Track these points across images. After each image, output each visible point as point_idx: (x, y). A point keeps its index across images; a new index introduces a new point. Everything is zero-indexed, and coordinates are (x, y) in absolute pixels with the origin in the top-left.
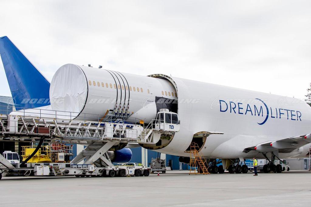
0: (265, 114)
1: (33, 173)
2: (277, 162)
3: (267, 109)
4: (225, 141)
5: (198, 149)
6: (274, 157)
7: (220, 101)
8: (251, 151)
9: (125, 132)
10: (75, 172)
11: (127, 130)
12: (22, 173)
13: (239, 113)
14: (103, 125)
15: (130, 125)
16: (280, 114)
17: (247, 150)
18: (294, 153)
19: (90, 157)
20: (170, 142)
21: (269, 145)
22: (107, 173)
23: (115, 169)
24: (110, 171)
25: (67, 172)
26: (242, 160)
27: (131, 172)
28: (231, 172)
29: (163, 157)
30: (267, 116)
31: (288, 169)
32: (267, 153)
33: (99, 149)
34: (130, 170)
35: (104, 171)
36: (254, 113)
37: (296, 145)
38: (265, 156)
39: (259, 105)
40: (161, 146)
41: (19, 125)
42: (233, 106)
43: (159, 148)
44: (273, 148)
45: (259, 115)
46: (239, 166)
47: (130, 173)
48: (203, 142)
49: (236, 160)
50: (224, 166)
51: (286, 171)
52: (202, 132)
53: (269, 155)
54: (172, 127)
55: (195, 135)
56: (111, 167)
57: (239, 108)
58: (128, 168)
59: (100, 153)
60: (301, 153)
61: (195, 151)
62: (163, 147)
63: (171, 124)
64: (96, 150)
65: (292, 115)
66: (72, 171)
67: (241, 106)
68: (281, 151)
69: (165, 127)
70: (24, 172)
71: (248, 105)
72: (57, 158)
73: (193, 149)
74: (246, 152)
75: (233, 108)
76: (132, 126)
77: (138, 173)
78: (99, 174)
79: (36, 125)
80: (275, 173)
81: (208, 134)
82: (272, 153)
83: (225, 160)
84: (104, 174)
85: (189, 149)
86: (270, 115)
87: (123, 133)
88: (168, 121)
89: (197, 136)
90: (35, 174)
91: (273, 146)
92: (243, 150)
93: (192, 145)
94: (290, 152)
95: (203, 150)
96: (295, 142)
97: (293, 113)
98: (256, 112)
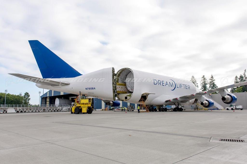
0: (174, 86)
2: (180, 107)
3: (175, 84)
4: (156, 97)
5: (144, 101)
6: (178, 105)
13: (163, 85)
16: (181, 86)
17: (167, 101)
18: (187, 103)
21: (176, 99)
26: (164, 106)
28: (160, 111)
29: (129, 104)
30: (175, 87)
32: (175, 102)
36: (169, 86)
38: (175, 104)
39: (171, 82)
40: (127, 100)
42: (160, 82)
43: (126, 100)
44: (178, 100)
45: (172, 86)
46: (163, 108)
48: (146, 98)
49: (162, 106)
50: (157, 108)
51: (184, 110)
52: (145, 93)
53: (176, 104)
55: (142, 94)
57: (163, 83)
60: (190, 103)
61: (143, 102)
62: (128, 100)
67: (163, 82)
68: (182, 102)
71: (167, 82)
73: (142, 101)
80: (179, 111)
81: (149, 94)
82: (178, 102)
83: (157, 105)
85: (140, 101)
86: (176, 87)
89: (143, 95)
91: (178, 99)
92: (165, 101)
93: (141, 99)
94: (186, 102)
95: (146, 101)
96: (188, 98)
97: (186, 86)
98: (170, 85)
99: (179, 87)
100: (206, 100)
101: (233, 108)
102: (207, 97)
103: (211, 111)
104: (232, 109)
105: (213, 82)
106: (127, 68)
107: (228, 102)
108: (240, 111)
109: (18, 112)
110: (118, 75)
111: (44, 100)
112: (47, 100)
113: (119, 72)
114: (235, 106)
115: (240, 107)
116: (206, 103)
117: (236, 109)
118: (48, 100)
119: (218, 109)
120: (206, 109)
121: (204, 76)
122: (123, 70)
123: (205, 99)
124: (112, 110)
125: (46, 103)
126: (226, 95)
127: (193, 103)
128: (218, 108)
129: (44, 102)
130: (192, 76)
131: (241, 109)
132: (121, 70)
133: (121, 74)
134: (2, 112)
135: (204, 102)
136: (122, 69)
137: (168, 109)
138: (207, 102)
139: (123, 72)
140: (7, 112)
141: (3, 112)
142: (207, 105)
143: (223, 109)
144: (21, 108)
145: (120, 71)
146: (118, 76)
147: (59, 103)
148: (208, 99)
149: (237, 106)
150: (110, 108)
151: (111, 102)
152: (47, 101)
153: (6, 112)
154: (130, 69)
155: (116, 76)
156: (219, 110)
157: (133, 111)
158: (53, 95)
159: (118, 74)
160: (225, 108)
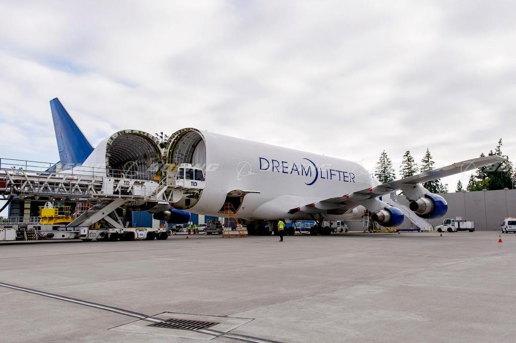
0: (314, 175)
2: (326, 224)
3: (317, 169)
4: (267, 202)
5: (234, 210)
6: (321, 220)
7: (260, 158)
9: (132, 188)
11: (135, 187)
13: (283, 172)
15: (140, 181)
16: (331, 174)
17: (293, 211)
18: (348, 214)
20: (198, 201)
21: (311, 206)
22: (109, 236)
23: (119, 232)
24: (112, 234)
25: (51, 235)
26: (287, 221)
27: (141, 235)
30: (317, 177)
31: (346, 231)
32: (315, 214)
33: (103, 208)
36: (301, 173)
37: (344, 206)
38: (313, 218)
39: (307, 164)
40: (191, 205)
42: (276, 164)
43: (188, 208)
44: (317, 208)
45: (307, 175)
47: (140, 237)
48: (241, 202)
50: (269, 226)
52: (235, 191)
53: (317, 216)
54: (194, 184)
55: (228, 193)
57: (283, 167)
58: (138, 231)
59: (103, 213)
60: (356, 215)
61: (231, 211)
63: (194, 181)
65: (344, 177)
66: (58, 235)
67: (285, 165)
68: (330, 212)
69: (185, 184)
71: (294, 164)
73: (227, 209)
74: (292, 214)
75: (276, 167)
76: (143, 183)
77: (151, 236)
78: (100, 237)
80: (322, 235)
81: (244, 194)
82: (320, 214)
83: (271, 221)
84: (105, 238)
85: (222, 210)
86: (319, 175)
87: (130, 189)
88: (190, 178)
89: (229, 196)
91: (316, 206)
92: (288, 211)
93: (226, 205)
94: (342, 213)
95: (240, 210)
96: (343, 203)
97: (346, 174)
98: (304, 172)
99: (326, 178)
100: (386, 209)
101: (453, 228)
102: (396, 200)
103: (399, 235)
104: (450, 230)
105: (430, 166)
106: (192, 129)
107: (425, 213)
108: (467, 233)
110: (173, 144)
111: (18, 206)
112: (25, 207)
113: (174, 139)
114: (456, 224)
115: (469, 225)
116: (384, 216)
117: (459, 229)
118: (27, 206)
119: (418, 230)
120: (391, 230)
121: (408, 153)
122: (183, 134)
123: (383, 207)
124: (177, 231)
125: (22, 214)
126: (420, 198)
127: (363, 217)
128: (420, 226)
129: (17, 211)
130: (381, 153)
131: (471, 230)
132: (177, 133)
133: (179, 142)
135: (379, 214)
136: (180, 131)
137: (297, 230)
138: (386, 213)
139: (185, 138)
142: (387, 219)
143: (430, 229)
145: (176, 136)
146: (171, 147)
148: (389, 207)
149: (461, 223)
150: (172, 227)
151: (168, 212)
152: (26, 209)
154: (198, 131)
155: (167, 148)
156: (422, 231)
157: (221, 233)
159: (171, 143)
160: (434, 228)
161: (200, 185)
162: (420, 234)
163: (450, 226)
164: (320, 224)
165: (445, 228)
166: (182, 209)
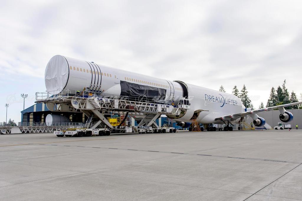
0: (223, 102)
1: (124, 132)
3: (224, 99)
4: (207, 115)
5: (195, 119)
6: (229, 122)
7: (205, 95)
8: (218, 120)
10: (142, 131)
11: (167, 108)
12: (118, 131)
13: (213, 101)
14: (156, 105)
16: (229, 102)
17: (216, 119)
18: (235, 121)
19: (148, 122)
20: (184, 115)
21: (230, 117)
22: (157, 131)
23: (161, 129)
24: (159, 130)
25: (139, 131)
32: (225, 121)
33: (152, 118)
34: (168, 129)
35: (156, 130)
36: (219, 101)
39: (221, 97)
41: (119, 105)
42: (210, 97)
43: (178, 118)
45: (221, 102)
46: (212, 127)
47: (168, 131)
48: (198, 115)
49: (211, 124)
50: (204, 127)
54: (187, 107)
55: (195, 111)
56: (159, 128)
59: (153, 121)
62: (180, 117)
63: (187, 105)
64: (151, 119)
65: (233, 103)
67: (213, 97)
69: (184, 106)
70: (120, 130)
72: (125, 124)
73: (193, 119)
74: (216, 120)
76: (169, 106)
77: (171, 131)
79: (127, 105)
80: (230, 131)
84: (155, 132)
85: (192, 119)
86: (225, 102)
88: (185, 104)
90: (125, 132)
91: (232, 117)
92: (214, 119)
93: (193, 117)
95: (197, 119)
99: (227, 103)
103: (262, 131)
104: (281, 129)
105: (246, 94)
107: (286, 120)
108: (288, 130)
109: (23, 132)
111: (26, 117)
115: (289, 126)
116: (259, 122)
117: (285, 128)
121: (236, 87)
123: (257, 117)
125: (29, 121)
126: (284, 113)
128: (266, 127)
129: (26, 120)
131: (290, 129)
134: (5, 133)
135: (257, 121)
138: (259, 120)
140: (12, 133)
141: (7, 133)
142: (259, 123)
143: (271, 128)
144: (27, 128)
147: (52, 121)
149: (285, 125)
152: (31, 118)
153: (10, 133)
158: (43, 110)
160: (273, 128)
161: (189, 107)
162: (266, 130)
163: (281, 126)
164: (228, 126)
165: (279, 128)
166: (174, 118)
